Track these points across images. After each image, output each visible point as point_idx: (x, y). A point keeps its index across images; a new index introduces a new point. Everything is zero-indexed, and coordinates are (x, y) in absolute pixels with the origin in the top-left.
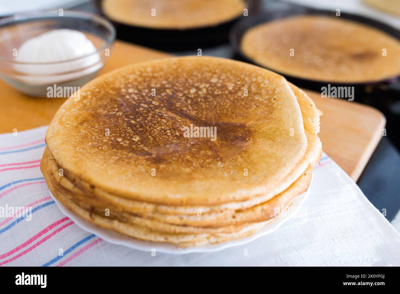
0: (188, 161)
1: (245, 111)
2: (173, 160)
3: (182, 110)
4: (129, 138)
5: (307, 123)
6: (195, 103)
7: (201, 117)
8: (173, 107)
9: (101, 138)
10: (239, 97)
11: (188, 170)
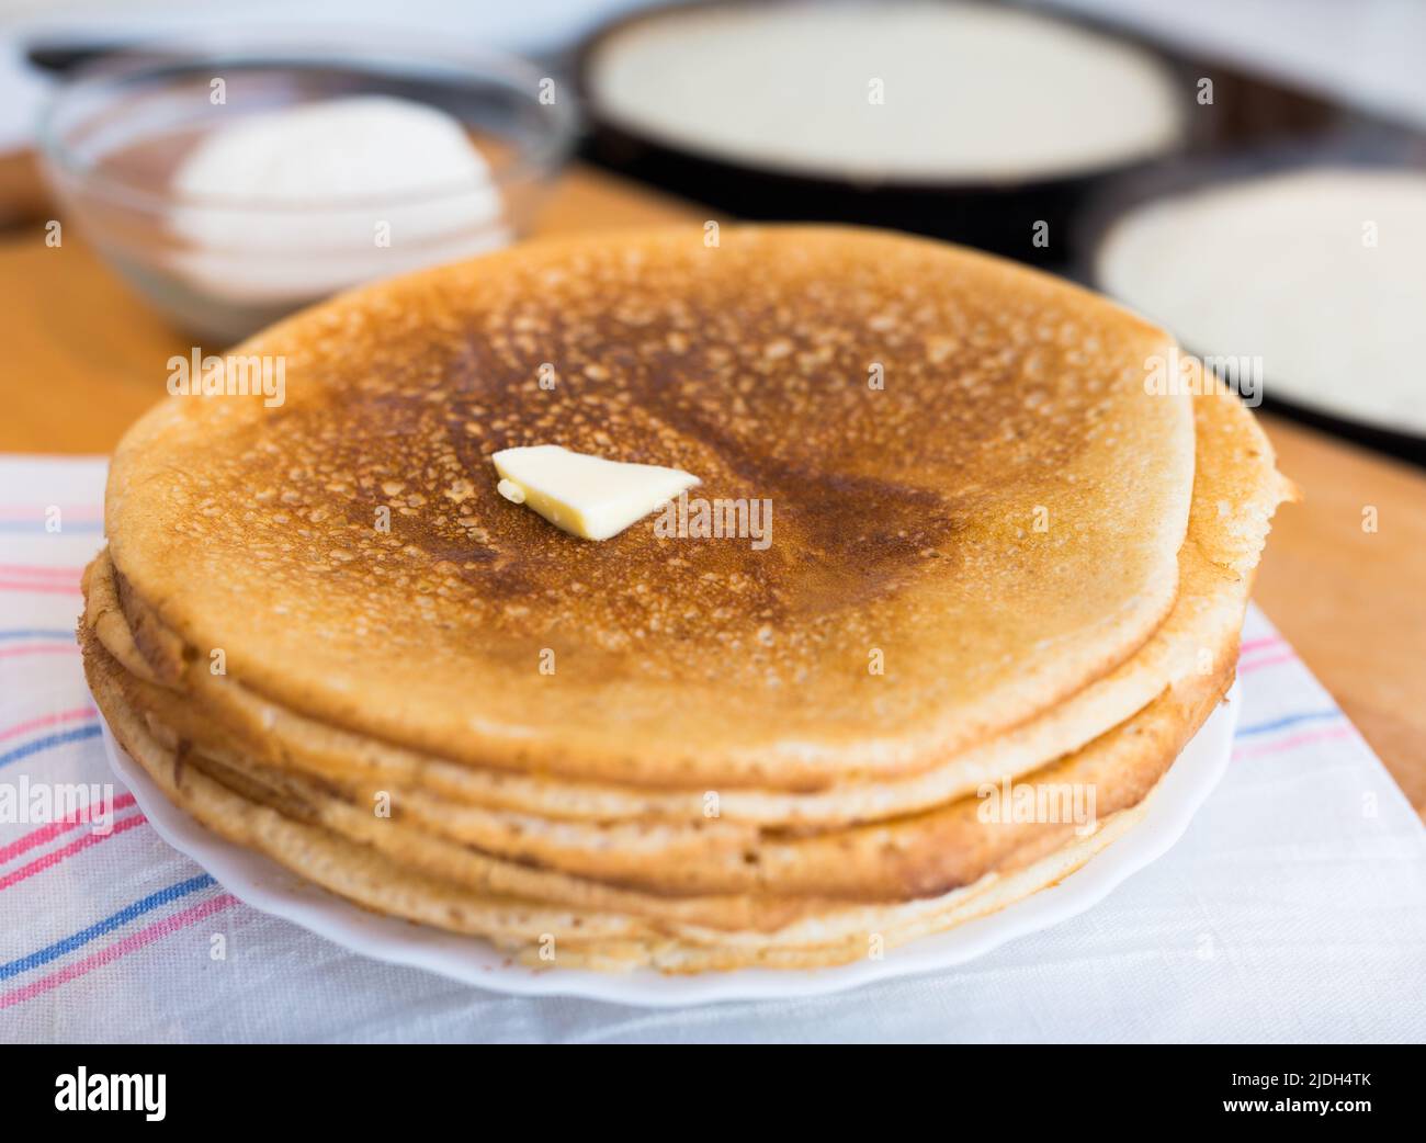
0: (632, 603)
1: (964, 445)
2: (570, 593)
3: (696, 409)
4: (431, 487)
5: (1207, 521)
6: (769, 391)
7: (772, 445)
8: (665, 396)
9: (323, 479)
10: (962, 390)
11: (615, 640)
